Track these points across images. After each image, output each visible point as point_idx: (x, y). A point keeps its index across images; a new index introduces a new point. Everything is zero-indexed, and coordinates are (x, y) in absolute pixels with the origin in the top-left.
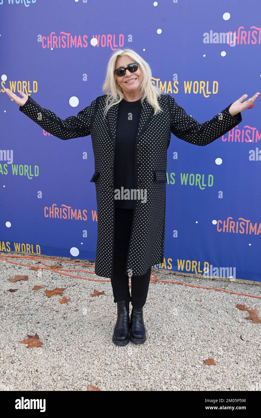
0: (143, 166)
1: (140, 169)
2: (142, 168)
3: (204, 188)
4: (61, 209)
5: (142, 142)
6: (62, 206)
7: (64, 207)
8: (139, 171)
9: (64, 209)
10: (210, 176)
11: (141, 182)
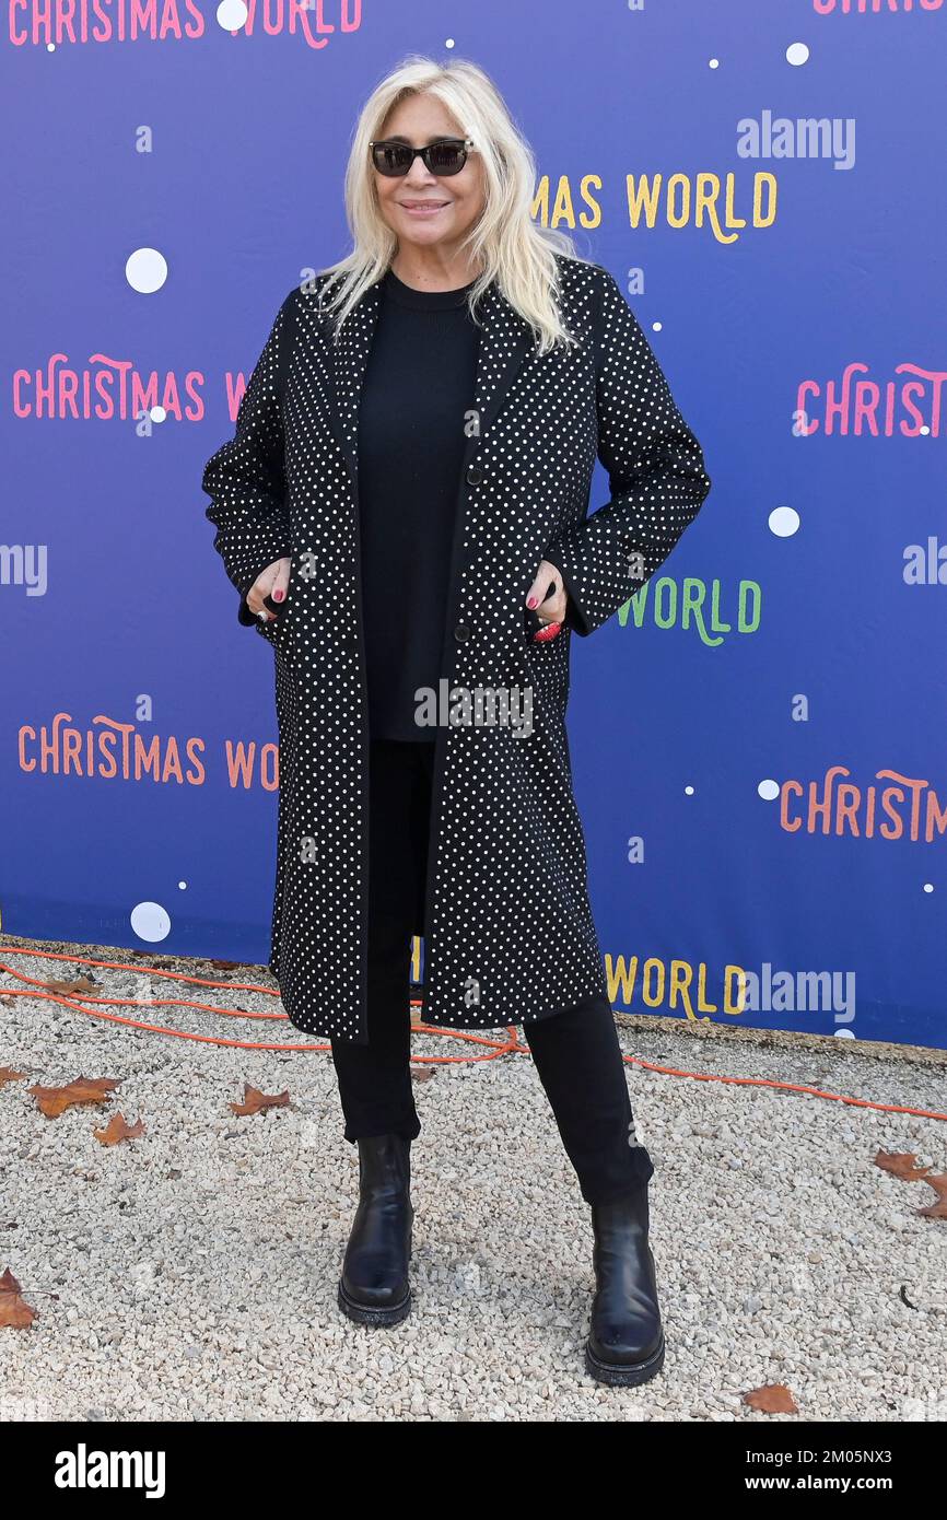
0: (487, 560)
1: (472, 575)
2: (480, 568)
3: (720, 641)
4: (90, 734)
5: (487, 458)
6: (95, 721)
7: (103, 727)
8: (465, 583)
9: (104, 736)
10: (745, 585)
11: (473, 630)
